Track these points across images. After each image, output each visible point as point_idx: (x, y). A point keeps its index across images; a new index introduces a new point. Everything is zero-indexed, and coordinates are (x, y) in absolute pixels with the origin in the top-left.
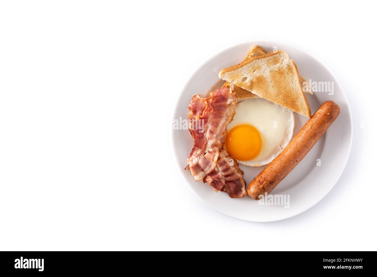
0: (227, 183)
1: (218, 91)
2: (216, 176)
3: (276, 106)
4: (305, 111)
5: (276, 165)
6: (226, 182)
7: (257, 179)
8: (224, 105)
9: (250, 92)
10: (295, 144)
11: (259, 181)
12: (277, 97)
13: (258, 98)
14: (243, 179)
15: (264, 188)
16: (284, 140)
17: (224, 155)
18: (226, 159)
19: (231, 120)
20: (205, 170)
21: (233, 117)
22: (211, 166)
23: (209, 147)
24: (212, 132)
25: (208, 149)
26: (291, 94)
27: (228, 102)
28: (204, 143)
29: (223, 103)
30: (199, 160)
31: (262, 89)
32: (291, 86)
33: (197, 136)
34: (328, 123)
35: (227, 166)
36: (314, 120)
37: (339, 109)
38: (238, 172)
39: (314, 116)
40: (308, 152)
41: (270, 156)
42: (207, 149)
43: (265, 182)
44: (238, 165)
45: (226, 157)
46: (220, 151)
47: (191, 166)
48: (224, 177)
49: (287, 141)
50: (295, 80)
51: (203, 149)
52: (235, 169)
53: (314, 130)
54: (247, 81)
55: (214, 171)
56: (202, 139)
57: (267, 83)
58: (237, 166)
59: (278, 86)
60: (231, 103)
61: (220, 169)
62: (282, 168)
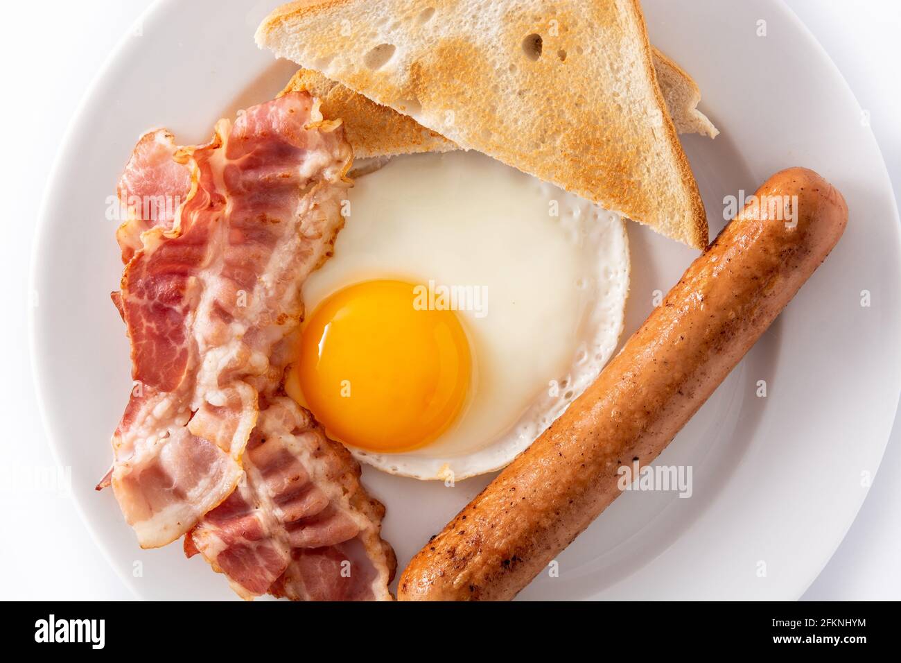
0: (303, 557)
1: (255, 112)
2: (244, 524)
3: (539, 191)
4: (677, 218)
5: (534, 476)
6: (298, 553)
7: (442, 542)
8: (284, 180)
9: (409, 119)
10: (629, 375)
11: (452, 552)
12: (542, 148)
13: (450, 153)
14: (381, 541)
16: (581, 356)
17: (285, 422)
18: (294, 444)
19: (322, 257)
20: (192, 493)
21: (331, 242)
22: (219, 475)
23: (208, 385)
24: (222, 313)
25: (204, 395)
26: (607, 133)
27: (305, 169)
28: (181, 362)
29: (280, 174)
30: (162, 446)
31: (465, 103)
32: (608, 94)
33: (149, 329)
34: (787, 277)
35: (297, 478)
36: (723, 262)
37: (843, 208)
38: (355, 504)
39: (722, 242)
40: (689, 417)
41: (509, 433)
42: (199, 391)
43: (478, 559)
44: (358, 470)
45: (297, 432)
46: (264, 403)
47: (118, 474)
48: (281, 531)
49: (594, 362)
50: (626, 64)
51: (180, 394)
52: (339, 490)
53: (718, 309)
54: (393, 63)
55: (234, 500)
56: (173, 344)
57: (492, 75)
58: (350, 478)
59: (545, 93)
60: (320, 171)
61: (266, 489)
62: (559, 490)
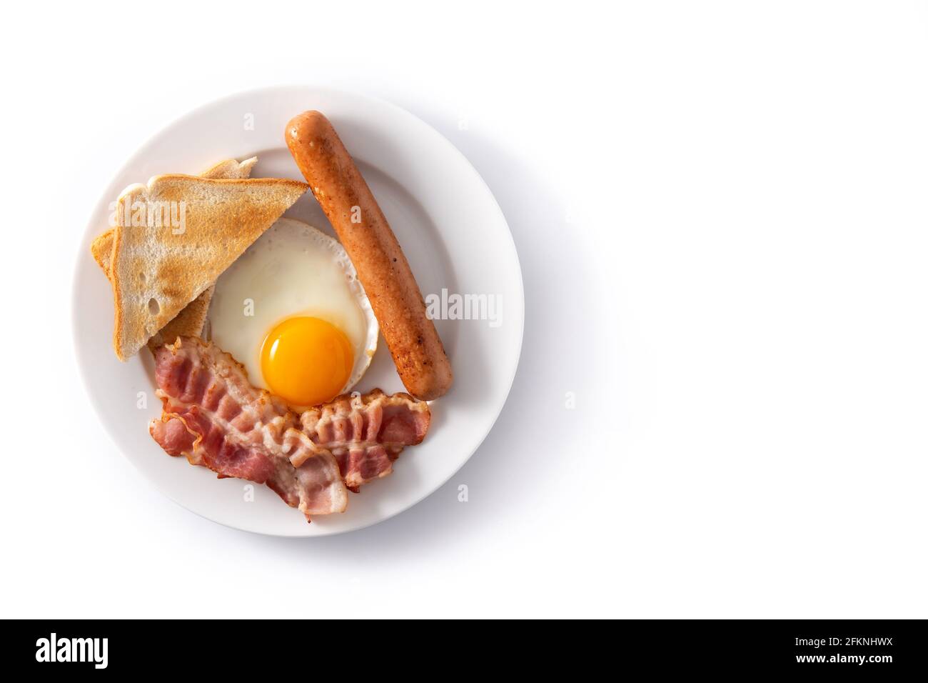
0: (382, 438)
2: (353, 459)
4: (287, 195)
6: (378, 440)
8: (197, 374)
9: (190, 303)
13: (216, 289)
14: (391, 397)
15: (425, 363)
16: (340, 263)
17: (312, 420)
18: (324, 420)
19: (242, 371)
20: (328, 477)
21: (237, 363)
23: (278, 449)
24: (246, 429)
25: (283, 453)
26: (233, 213)
27: (196, 362)
29: (194, 373)
31: (193, 275)
32: (214, 206)
34: (334, 154)
35: (341, 425)
38: (367, 402)
42: (280, 455)
43: (412, 354)
45: (319, 416)
46: (299, 427)
48: (364, 443)
49: (345, 258)
53: (337, 194)
55: (340, 459)
57: (183, 257)
61: (340, 442)
62: (394, 303)
